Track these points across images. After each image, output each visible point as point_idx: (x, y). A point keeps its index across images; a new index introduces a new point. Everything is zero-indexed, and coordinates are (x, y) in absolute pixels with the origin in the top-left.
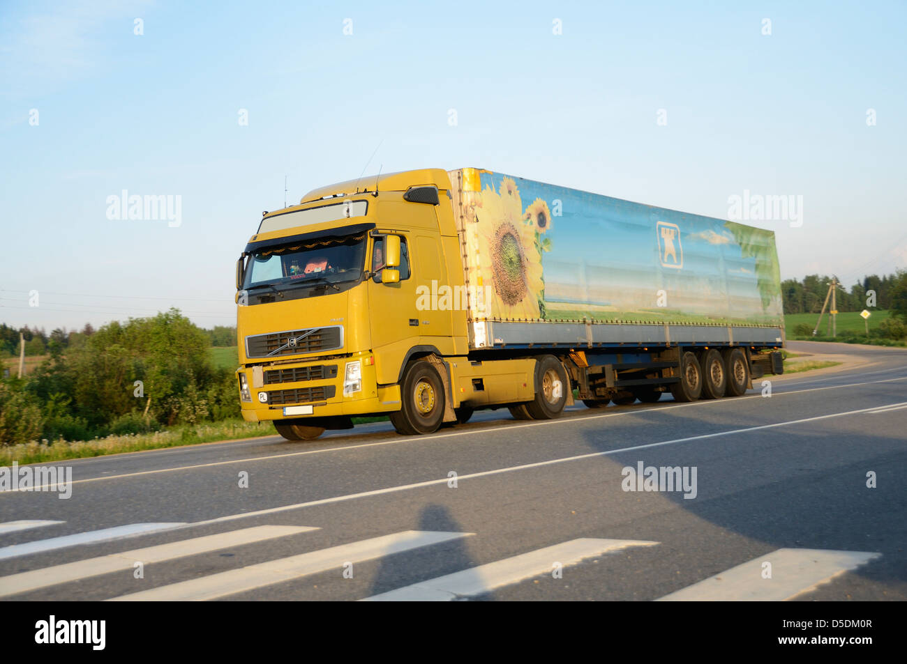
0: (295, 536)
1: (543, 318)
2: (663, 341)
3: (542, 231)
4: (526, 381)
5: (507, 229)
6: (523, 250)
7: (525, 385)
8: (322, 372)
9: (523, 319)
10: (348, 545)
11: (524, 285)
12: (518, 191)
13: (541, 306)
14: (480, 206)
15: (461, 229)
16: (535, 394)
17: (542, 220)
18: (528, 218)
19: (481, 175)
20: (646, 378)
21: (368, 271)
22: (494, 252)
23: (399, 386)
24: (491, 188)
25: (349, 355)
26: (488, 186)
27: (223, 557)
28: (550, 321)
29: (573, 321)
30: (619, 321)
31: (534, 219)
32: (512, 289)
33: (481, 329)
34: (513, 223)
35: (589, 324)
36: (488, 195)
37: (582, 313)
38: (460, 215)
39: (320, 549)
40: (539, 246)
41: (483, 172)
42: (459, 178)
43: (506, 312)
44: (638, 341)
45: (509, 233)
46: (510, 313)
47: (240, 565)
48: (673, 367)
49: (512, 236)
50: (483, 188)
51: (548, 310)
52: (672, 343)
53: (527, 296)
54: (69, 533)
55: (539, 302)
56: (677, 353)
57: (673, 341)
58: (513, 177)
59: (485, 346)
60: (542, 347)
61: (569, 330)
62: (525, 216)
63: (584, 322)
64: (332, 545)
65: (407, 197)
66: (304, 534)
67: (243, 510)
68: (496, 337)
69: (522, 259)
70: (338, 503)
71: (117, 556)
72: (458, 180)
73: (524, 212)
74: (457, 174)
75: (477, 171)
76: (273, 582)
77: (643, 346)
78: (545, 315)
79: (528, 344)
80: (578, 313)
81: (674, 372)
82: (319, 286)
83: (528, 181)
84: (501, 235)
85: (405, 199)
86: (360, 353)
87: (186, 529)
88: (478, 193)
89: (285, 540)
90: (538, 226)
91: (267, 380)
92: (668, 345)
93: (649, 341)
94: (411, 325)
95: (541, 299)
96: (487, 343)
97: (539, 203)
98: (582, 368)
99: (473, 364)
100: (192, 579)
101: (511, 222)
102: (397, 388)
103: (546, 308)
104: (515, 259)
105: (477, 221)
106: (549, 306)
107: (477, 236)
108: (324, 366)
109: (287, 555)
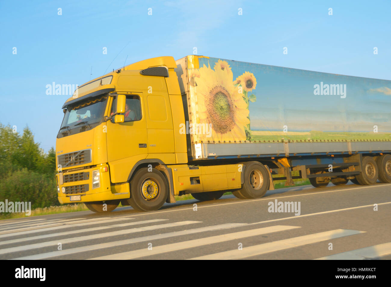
0: (291, 230)
1: (249, 140)
2: (346, 151)
3: (250, 90)
4: (234, 177)
5: (219, 89)
6: (233, 101)
7: (233, 179)
8: (84, 176)
9: (232, 141)
10: (314, 234)
11: (233, 121)
12: (231, 68)
13: (247, 134)
14: (199, 76)
15: (187, 91)
16: (242, 185)
17: (249, 84)
18: (238, 83)
19: (200, 60)
20: (342, 172)
21: (107, 116)
22: (209, 103)
23: (129, 183)
24: (207, 66)
25: (94, 166)
26: (204, 65)
27: (263, 238)
28: (255, 141)
29: (274, 141)
30: (311, 141)
31: (243, 84)
32: (223, 124)
33: (199, 148)
34: (223, 86)
35: (286, 143)
36: (205, 71)
37: (281, 136)
38: (186, 83)
39: (302, 235)
40: (247, 99)
41: (202, 57)
42: (186, 61)
43: (218, 138)
44: (325, 151)
45: (221, 92)
46: (222, 138)
47: (271, 241)
48: (355, 166)
49: (223, 94)
50: (201, 66)
51: (252, 136)
52: (352, 152)
53: (235, 127)
54: (204, 226)
55: (246, 131)
56: (357, 158)
57: (354, 150)
58: (226, 60)
59: (201, 157)
60: (248, 157)
61: (270, 146)
62: (236, 82)
63: (283, 141)
64: (307, 234)
65: (141, 73)
66: (294, 230)
67: (268, 219)
68: (209, 152)
69: (231, 107)
70: (308, 217)
71: (223, 235)
72: (185, 62)
73: (234, 79)
74: (185, 59)
75: (197, 57)
76: (284, 248)
77: (330, 154)
78: (250, 138)
79: (237, 156)
80: (277, 136)
81: (355, 168)
82: (83, 126)
83: (239, 62)
84: (214, 93)
85: (141, 74)
86: (101, 164)
87: (248, 226)
88: (197, 69)
89: (287, 231)
90: (246, 88)
91: (65, 180)
92: (350, 153)
93: (335, 151)
94: (140, 147)
95: (248, 129)
96: (202, 156)
97: (247, 75)
98: (287, 168)
99: (190, 168)
100: (252, 246)
101: (222, 85)
102: (127, 185)
103: (251, 135)
104: (225, 107)
105: (196, 85)
106: (253, 133)
107: (196, 94)
108: (85, 173)
109: (289, 237)
